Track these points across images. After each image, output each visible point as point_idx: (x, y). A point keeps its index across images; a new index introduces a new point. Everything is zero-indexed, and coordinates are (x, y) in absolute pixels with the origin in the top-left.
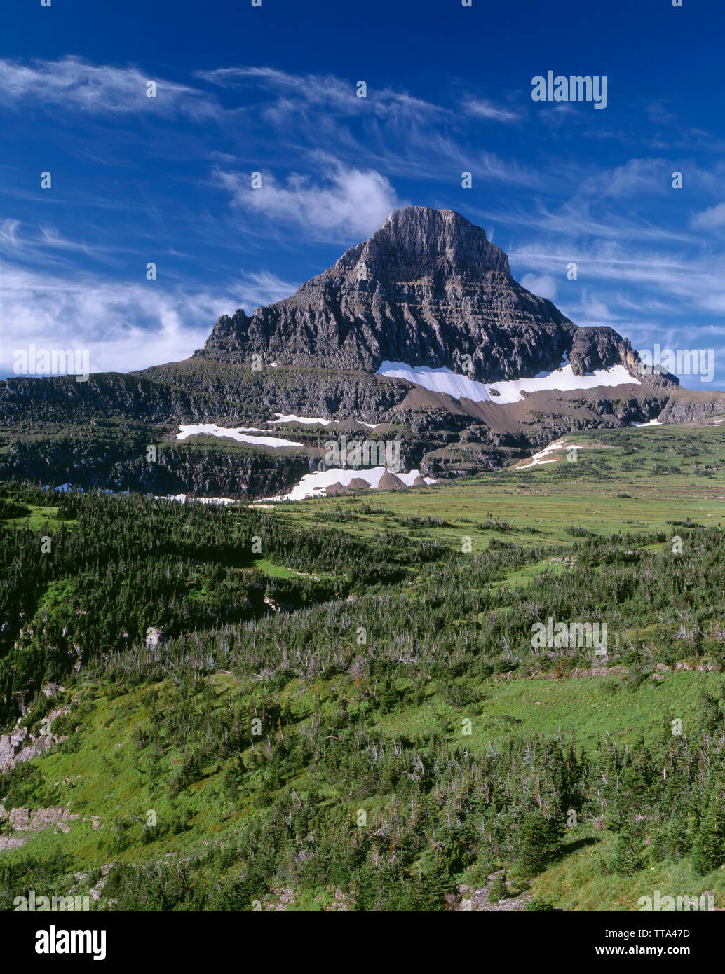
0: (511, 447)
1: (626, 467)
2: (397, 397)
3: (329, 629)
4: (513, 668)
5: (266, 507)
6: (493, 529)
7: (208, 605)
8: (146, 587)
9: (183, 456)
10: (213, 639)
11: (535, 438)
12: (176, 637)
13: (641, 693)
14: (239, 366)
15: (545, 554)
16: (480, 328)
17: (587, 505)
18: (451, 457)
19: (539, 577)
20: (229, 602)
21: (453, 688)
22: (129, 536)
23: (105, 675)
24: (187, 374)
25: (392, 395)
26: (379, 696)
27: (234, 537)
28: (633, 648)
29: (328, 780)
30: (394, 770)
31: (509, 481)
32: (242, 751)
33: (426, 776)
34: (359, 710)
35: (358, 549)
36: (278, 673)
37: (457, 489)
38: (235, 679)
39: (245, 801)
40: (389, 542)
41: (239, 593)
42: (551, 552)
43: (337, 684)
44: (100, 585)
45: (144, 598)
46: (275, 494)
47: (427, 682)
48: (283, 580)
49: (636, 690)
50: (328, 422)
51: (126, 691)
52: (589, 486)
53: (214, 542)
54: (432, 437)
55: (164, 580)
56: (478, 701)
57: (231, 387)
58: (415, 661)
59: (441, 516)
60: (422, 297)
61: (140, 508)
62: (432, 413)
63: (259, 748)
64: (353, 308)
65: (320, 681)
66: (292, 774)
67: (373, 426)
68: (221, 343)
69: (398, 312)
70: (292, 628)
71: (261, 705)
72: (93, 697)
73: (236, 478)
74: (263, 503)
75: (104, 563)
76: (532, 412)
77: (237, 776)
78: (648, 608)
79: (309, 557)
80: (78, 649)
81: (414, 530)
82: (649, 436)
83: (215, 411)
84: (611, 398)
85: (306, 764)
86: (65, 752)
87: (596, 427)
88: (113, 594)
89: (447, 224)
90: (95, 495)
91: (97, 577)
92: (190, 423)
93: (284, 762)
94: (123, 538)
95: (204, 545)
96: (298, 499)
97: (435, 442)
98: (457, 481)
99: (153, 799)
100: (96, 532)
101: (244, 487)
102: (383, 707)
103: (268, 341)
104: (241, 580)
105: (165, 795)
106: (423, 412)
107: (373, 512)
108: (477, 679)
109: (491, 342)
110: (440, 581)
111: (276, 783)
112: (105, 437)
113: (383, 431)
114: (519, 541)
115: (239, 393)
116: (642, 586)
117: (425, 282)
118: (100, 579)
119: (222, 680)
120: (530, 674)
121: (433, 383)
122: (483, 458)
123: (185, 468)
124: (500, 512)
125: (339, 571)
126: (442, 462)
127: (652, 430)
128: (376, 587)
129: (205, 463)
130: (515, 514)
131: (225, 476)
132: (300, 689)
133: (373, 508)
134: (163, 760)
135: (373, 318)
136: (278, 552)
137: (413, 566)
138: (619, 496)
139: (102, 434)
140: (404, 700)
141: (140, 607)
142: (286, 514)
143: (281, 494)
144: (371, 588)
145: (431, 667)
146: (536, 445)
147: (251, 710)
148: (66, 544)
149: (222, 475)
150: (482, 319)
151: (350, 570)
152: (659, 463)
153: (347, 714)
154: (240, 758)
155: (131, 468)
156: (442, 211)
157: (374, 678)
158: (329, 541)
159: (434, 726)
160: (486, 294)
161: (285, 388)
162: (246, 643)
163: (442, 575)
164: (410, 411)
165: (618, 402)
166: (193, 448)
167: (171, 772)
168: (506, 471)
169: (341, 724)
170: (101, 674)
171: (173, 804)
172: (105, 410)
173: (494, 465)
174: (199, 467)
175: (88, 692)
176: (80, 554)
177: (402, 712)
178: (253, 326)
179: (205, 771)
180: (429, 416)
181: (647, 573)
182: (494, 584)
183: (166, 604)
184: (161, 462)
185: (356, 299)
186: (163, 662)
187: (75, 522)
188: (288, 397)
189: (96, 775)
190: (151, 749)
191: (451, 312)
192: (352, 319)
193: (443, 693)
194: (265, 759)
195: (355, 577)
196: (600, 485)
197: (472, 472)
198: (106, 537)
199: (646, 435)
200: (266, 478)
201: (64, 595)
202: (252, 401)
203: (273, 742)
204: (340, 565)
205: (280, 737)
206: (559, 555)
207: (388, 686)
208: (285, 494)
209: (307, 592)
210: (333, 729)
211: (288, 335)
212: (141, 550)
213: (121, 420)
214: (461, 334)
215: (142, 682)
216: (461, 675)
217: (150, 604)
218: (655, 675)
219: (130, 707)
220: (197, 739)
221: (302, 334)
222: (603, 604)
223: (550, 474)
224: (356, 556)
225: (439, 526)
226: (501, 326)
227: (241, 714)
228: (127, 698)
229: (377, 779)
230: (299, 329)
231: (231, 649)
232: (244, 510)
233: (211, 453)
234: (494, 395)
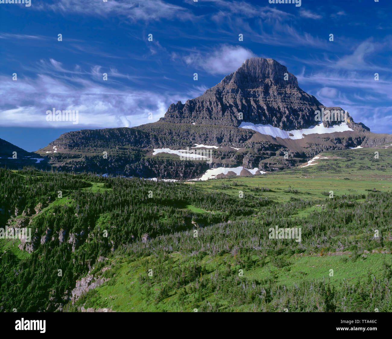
0: (299, 158)
1: (347, 166)
2: (248, 137)
3: (221, 235)
4: (303, 252)
5: (191, 183)
6: (292, 192)
7: (168, 224)
8: (141, 216)
9: (155, 162)
10: (171, 238)
11: (309, 154)
12: (155, 237)
13: (357, 262)
14: (179, 124)
15: (314, 203)
16: (285, 108)
17: (331, 182)
18: (272, 162)
19: (312, 213)
20: (176, 223)
21: (277, 259)
22: (134, 195)
23: (126, 253)
24: (157, 128)
25: (246, 136)
26: (244, 263)
27: (178, 195)
28: (354, 243)
29: (223, 298)
30: (253, 294)
31: (298, 173)
32: (185, 285)
33: (267, 296)
34: (236, 269)
35: (232, 201)
36: (200, 253)
37: (275, 176)
38: (181, 255)
39: (187, 306)
40: (246, 198)
41: (181, 219)
42: (316, 202)
43: (226, 257)
44: (122, 215)
45: (140, 221)
46: (195, 178)
47: (266, 257)
48: (200, 214)
49: (355, 261)
50: (218, 147)
51: (135, 260)
52: (331, 175)
53: (170, 198)
54: (264, 154)
55: (148, 214)
56: (288, 265)
57: (176, 133)
58: (260, 248)
59: (269, 187)
60: (259, 95)
61: (138, 184)
62: (264, 144)
63: (193, 284)
64: (229, 100)
65: (218, 256)
66: (207, 295)
67: (238, 149)
68: (172, 115)
69: (248, 102)
70: (205, 234)
71: (193, 266)
72: (121, 262)
73: (178, 171)
74: (190, 181)
75: (123, 206)
76: (307, 143)
77: (184, 296)
78: (359, 226)
79: (211, 204)
80: (112, 242)
81: (257, 193)
82: (357, 153)
83: (169, 143)
84: (341, 137)
85: (213, 291)
86: (110, 285)
87: (334, 149)
88: (127, 219)
89: (270, 65)
90: (119, 178)
91: (120, 212)
92: (159, 148)
93: (203, 290)
94: (131, 196)
95: (166, 199)
96: (205, 180)
97: (265, 156)
98: (275, 172)
99: (148, 305)
100: (120, 193)
101: (181, 175)
102: (246, 267)
103: (191, 114)
104: (181, 214)
105: (153, 304)
106: (259, 143)
107: (238, 186)
108: (287, 256)
109: (290, 114)
110: (269, 214)
111: (201, 299)
112: (122, 154)
113: (242, 151)
114: (304, 198)
115: (179, 136)
116: (356, 217)
117: (260, 89)
118: (122, 213)
119: (176, 256)
120: (310, 254)
121: (264, 131)
122: (286, 162)
123: (156, 167)
124: (294, 185)
125: (224, 210)
126: (268, 164)
127: (358, 150)
128: (240, 217)
129: (165, 165)
130: (301, 186)
131: (173, 170)
132: (210, 260)
133: (239, 183)
134: (151, 289)
135: (237, 104)
136: (197, 202)
137: (256, 208)
138: (344, 179)
139: (121, 153)
140: (256, 265)
141: (139, 225)
142: (200, 186)
143: (197, 178)
144: (238, 217)
145: (267, 251)
146: (309, 157)
147: (189, 268)
148: (107, 198)
149: (172, 170)
150: (286, 104)
151: (229, 210)
152: (361, 165)
153: (231, 270)
154: (185, 288)
155: (133, 167)
156: (268, 59)
157: (242, 255)
158: (219, 197)
159: (269, 276)
160: (287, 94)
161: (199, 133)
162: (185, 240)
163: (270, 212)
164: (254, 143)
165: (343, 139)
166: (160, 159)
167: (155, 294)
168: (296, 168)
169: (228, 275)
170: (124, 253)
171: (156, 307)
172: (122, 143)
173: (291, 166)
174: (162, 166)
175: (119, 260)
176: (113, 203)
177: (255, 269)
178: (185, 108)
179: (170, 294)
180: (262, 145)
181: (358, 211)
182: (293, 216)
183: (150, 224)
184: (146, 165)
185: (230, 96)
186: (150, 248)
187: (110, 189)
188: (200, 137)
189: (123, 295)
190: (146, 284)
191: (272, 101)
192: (228, 105)
193: (273, 262)
194: (195, 289)
195: (231, 213)
196: (336, 174)
197: (282, 169)
198: (124, 196)
199: (356, 153)
200: (191, 171)
201: (106, 219)
202: (184, 139)
203: (199, 282)
204: (224, 207)
205: (201, 279)
206: (319, 204)
207: (249, 259)
208: (199, 178)
209: (210, 219)
210: (224, 277)
211: (200, 111)
212: (139, 201)
213: (129, 147)
214: (276, 111)
215: (141, 256)
216: (280, 254)
217: (143, 224)
218: (363, 255)
219: (137, 267)
220: (166, 280)
221: (206, 111)
222: (339, 225)
223: (315, 169)
224: (231, 204)
225: (268, 191)
226: (294, 107)
227: (185, 270)
228: (135, 262)
229: (245, 298)
230: (205, 109)
231: (179, 243)
232: (182, 185)
233: (168, 161)
234: (291, 136)
